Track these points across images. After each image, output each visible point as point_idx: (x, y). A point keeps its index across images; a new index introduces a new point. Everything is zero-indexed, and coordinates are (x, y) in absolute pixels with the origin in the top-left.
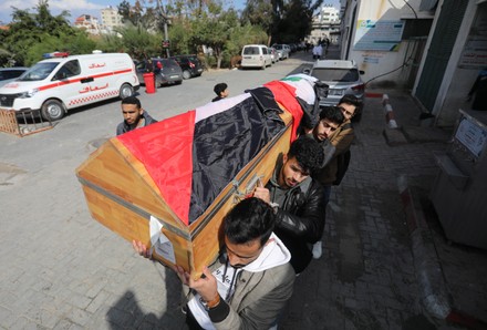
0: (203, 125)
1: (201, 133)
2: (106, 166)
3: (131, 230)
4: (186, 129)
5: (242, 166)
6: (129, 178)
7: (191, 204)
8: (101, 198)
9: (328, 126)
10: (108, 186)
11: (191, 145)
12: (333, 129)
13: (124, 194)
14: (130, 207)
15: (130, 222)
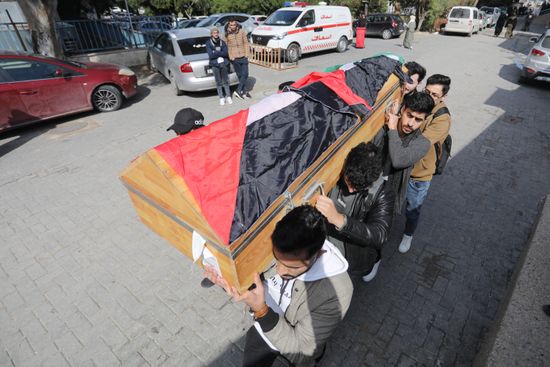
0: (257, 127)
1: (253, 138)
2: (146, 176)
3: (178, 240)
4: (235, 134)
5: (296, 175)
6: (170, 193)
7: (233, 222)
8: (146, 204)
9: (412, 117)
10: (151, 196)
11: (239, 154)
12: (417, 119)
13: (167, 206)
14: (173, 218)
15: (176, 232)
